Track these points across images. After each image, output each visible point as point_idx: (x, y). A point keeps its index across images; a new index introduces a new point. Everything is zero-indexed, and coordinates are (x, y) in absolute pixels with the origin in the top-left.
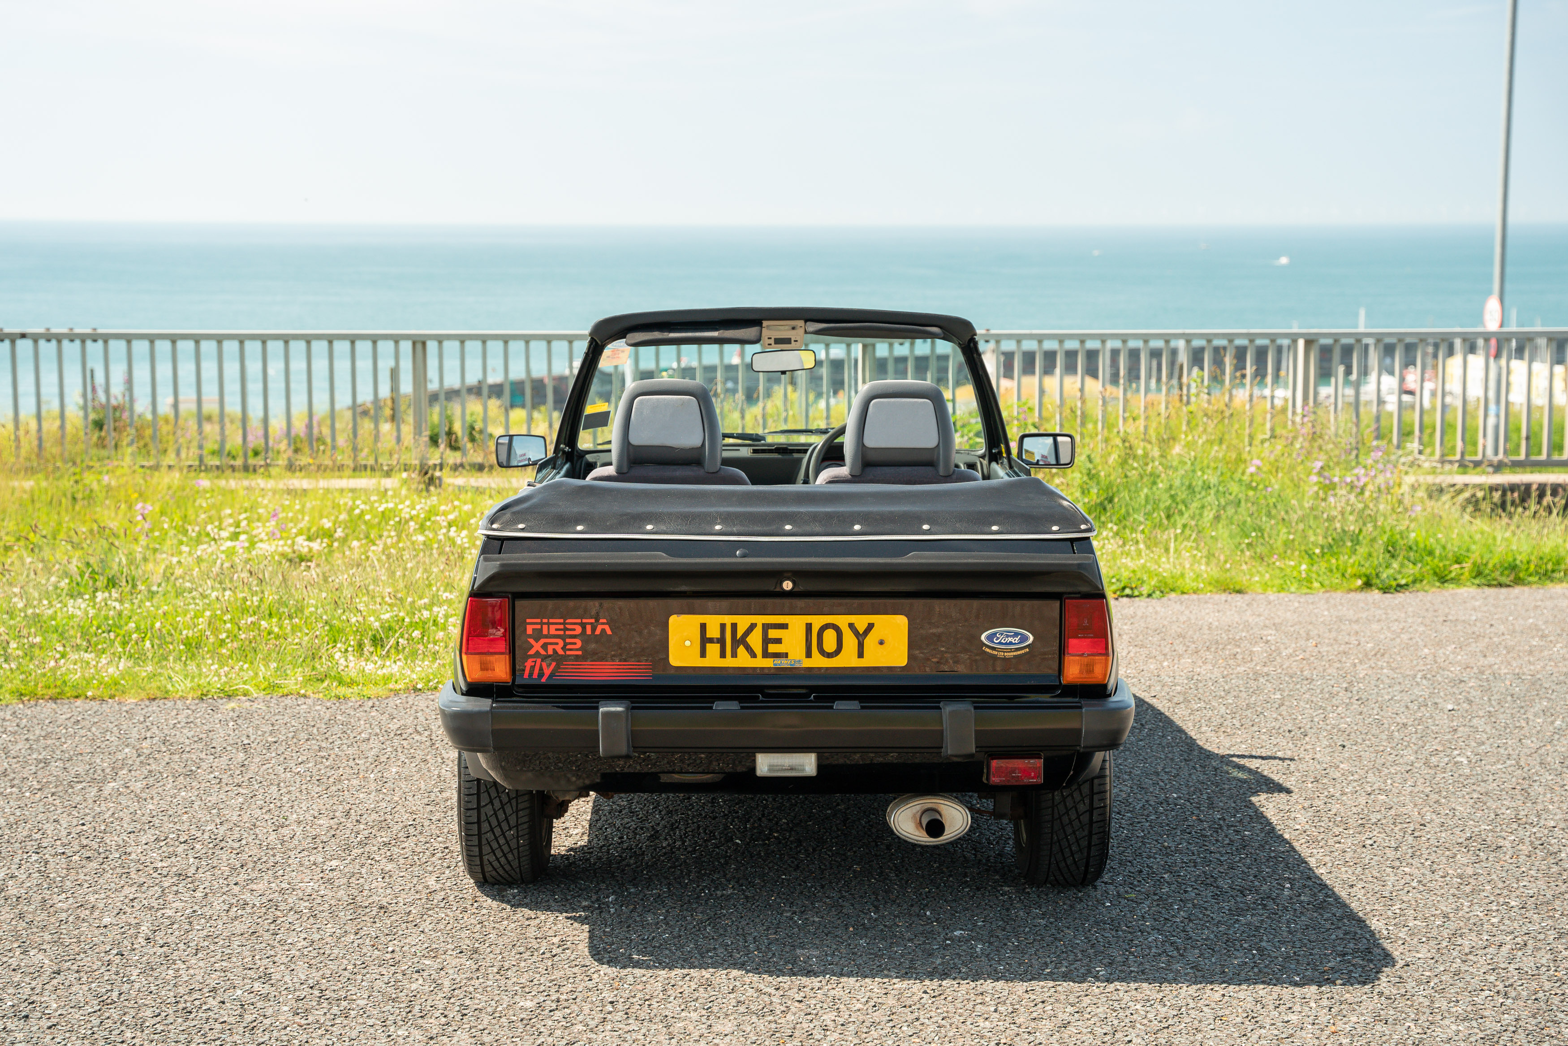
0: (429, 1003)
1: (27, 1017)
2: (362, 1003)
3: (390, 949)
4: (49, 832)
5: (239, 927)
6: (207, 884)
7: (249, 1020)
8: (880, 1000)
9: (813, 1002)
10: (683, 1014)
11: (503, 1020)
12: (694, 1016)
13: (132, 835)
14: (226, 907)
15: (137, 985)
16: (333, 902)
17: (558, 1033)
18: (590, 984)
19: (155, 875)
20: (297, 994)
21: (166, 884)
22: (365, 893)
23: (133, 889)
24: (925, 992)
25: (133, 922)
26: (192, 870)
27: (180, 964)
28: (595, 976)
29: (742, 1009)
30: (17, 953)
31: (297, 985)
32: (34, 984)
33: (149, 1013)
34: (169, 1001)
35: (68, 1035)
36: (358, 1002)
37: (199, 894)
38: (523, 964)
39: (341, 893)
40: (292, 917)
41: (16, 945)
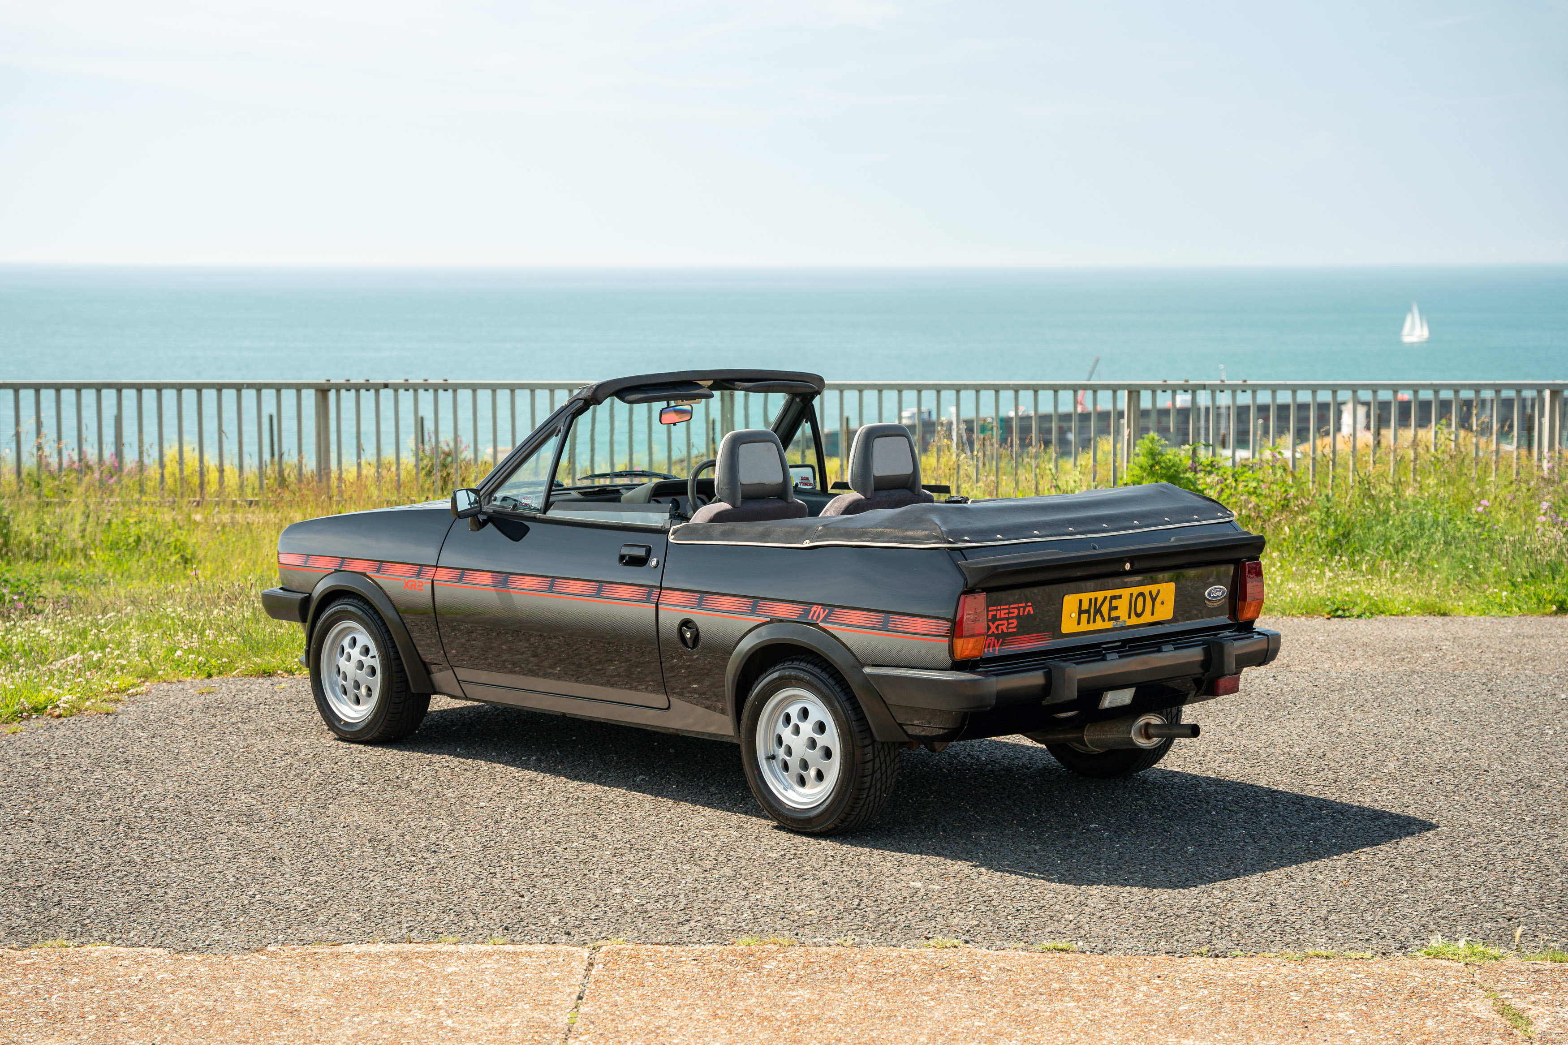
0: (706, 852)
1: (435, 852)
2: (659, 852)
3: (680, 824)
5: (574, 810)
6: (551, 786)
7: (583, 858)
11: (756, 863)
12: (889, 864)
15: (506, 839)
17: (792, 870)
20: (615, 846)
23: (499, 788)
25: (501, 806)
27: (534, 828)
30: (424, 820)
31: (615, 842)
32: (438, 835)
33: (516, 852)
34: (528, 847)
35: (463, 862)
36: (657, 851)
37: (545, 792)
40: (611, 806)
41: (422, 816)
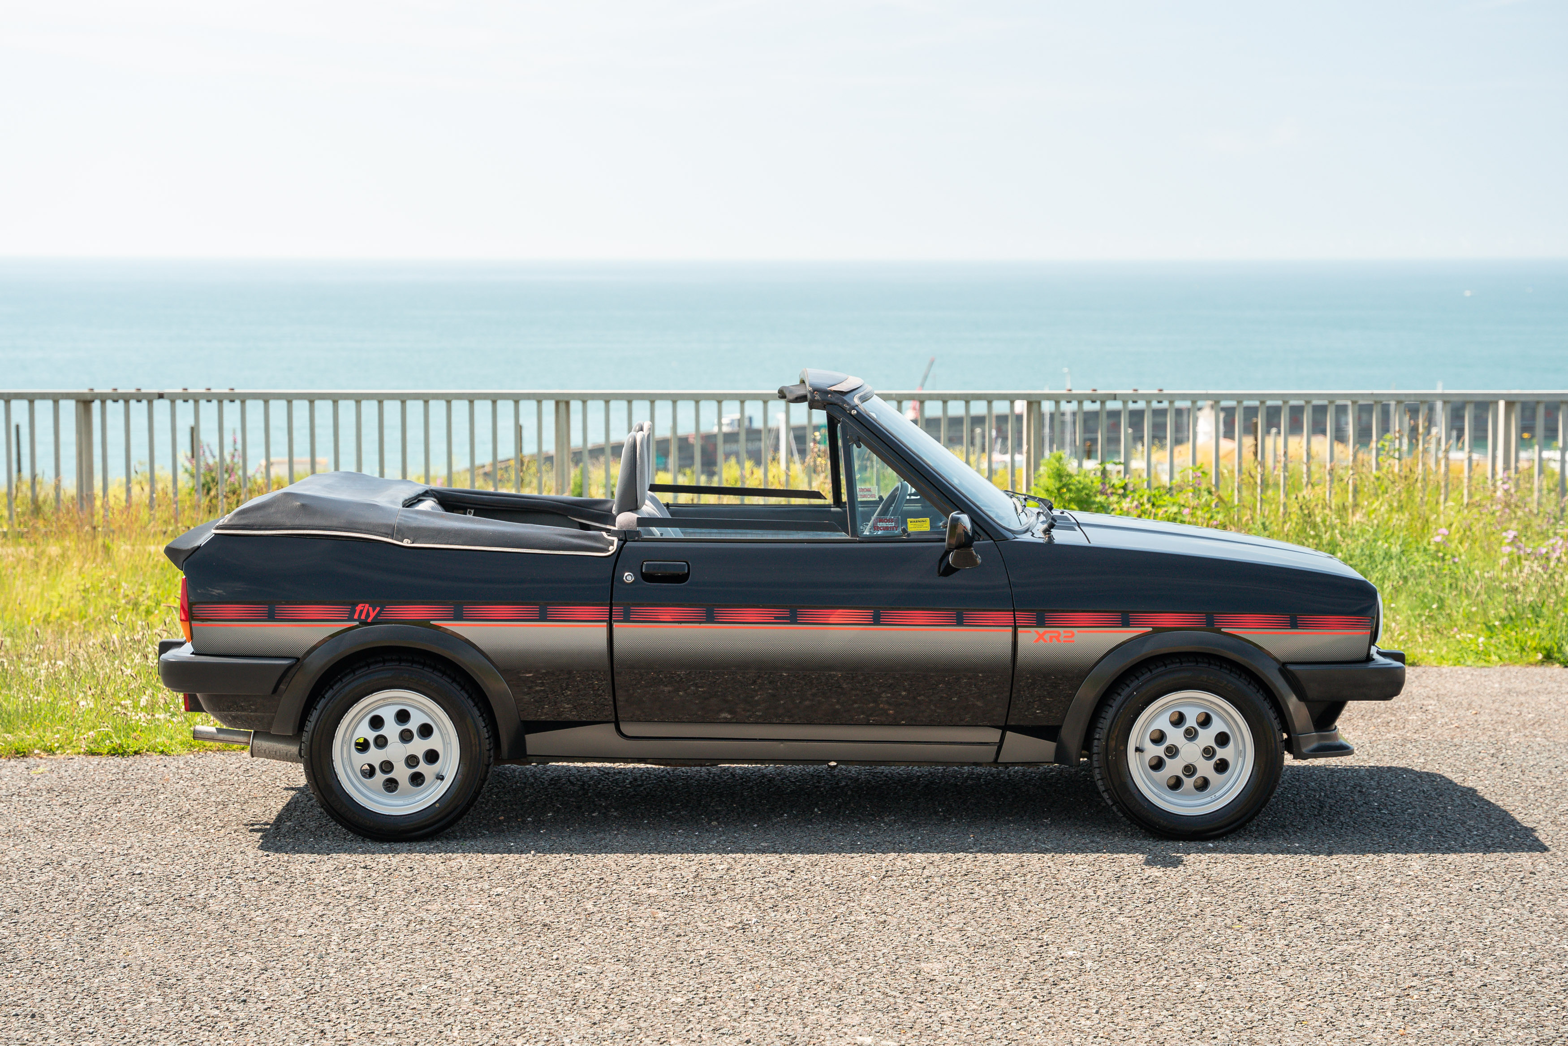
0: (592, 997)
1: (245, 1001)
2: (533, 997)
3: (555, 957)
4: (238, 861)
5: (418, 938)
6: (386, 904)
7: (436, 1007)
8: (994, 1003)
9: (934, 1003)
10: (816, 1010)
11: (657, 1011)
12: (826, 1011)
13: (313, 865)
14: (406, 923)
15: (335, 980)
16: (501, 920)
17: (705, 1021)
18: (734, 986)
19: (338, 897)
20: (475, 989)
21: (350, 904)
22: (529, 914)
23: (321, 907)
24: (1035, 997)
25: (325, 933)
26: (371, 893)
27: (369, 965)
28: (739, 980)
29: (869, 1007)
30: (227, 955)
31: (475, 983)
32: (246, 977)
33: (348, 1000)
34: (364, 992)
35: (282, 1015)
36: (529, 996)
37: (380, 912)
38: (673, 970)
39: (508, 913)
40: (464, 931)
41: (225, 949)
